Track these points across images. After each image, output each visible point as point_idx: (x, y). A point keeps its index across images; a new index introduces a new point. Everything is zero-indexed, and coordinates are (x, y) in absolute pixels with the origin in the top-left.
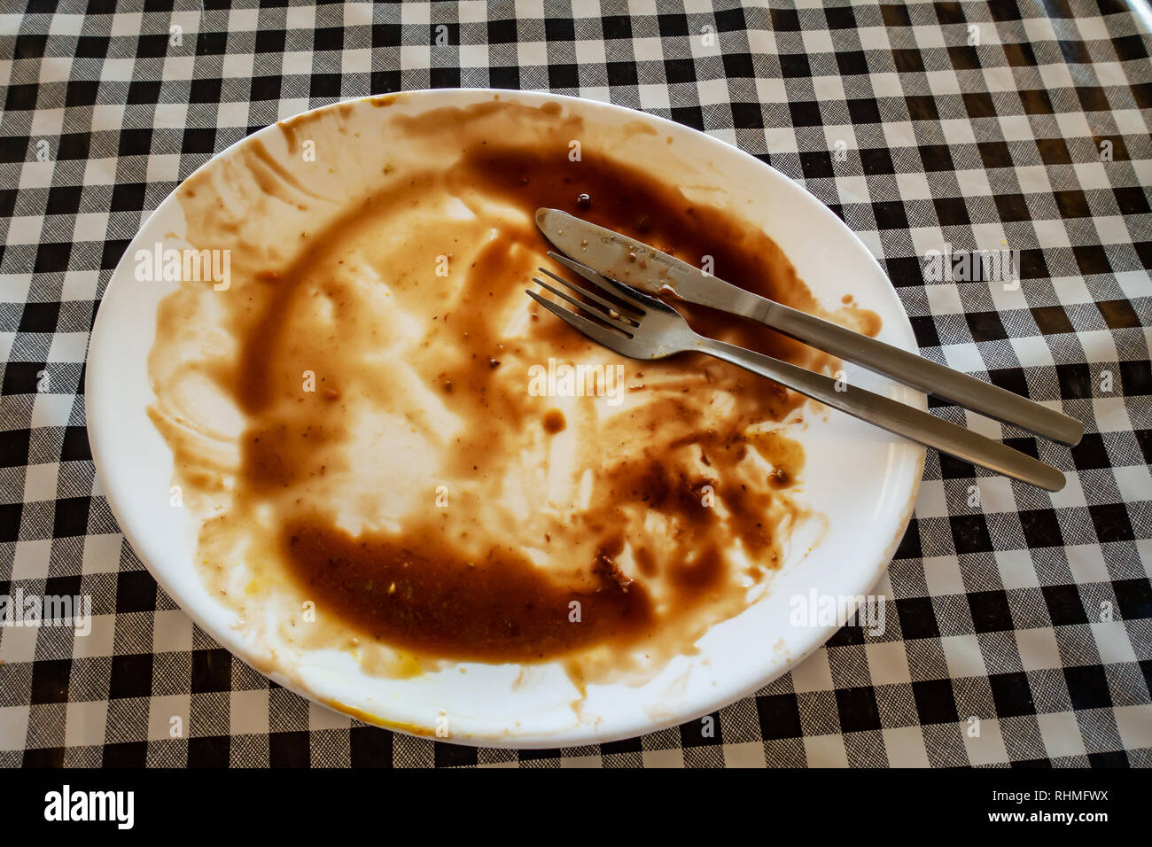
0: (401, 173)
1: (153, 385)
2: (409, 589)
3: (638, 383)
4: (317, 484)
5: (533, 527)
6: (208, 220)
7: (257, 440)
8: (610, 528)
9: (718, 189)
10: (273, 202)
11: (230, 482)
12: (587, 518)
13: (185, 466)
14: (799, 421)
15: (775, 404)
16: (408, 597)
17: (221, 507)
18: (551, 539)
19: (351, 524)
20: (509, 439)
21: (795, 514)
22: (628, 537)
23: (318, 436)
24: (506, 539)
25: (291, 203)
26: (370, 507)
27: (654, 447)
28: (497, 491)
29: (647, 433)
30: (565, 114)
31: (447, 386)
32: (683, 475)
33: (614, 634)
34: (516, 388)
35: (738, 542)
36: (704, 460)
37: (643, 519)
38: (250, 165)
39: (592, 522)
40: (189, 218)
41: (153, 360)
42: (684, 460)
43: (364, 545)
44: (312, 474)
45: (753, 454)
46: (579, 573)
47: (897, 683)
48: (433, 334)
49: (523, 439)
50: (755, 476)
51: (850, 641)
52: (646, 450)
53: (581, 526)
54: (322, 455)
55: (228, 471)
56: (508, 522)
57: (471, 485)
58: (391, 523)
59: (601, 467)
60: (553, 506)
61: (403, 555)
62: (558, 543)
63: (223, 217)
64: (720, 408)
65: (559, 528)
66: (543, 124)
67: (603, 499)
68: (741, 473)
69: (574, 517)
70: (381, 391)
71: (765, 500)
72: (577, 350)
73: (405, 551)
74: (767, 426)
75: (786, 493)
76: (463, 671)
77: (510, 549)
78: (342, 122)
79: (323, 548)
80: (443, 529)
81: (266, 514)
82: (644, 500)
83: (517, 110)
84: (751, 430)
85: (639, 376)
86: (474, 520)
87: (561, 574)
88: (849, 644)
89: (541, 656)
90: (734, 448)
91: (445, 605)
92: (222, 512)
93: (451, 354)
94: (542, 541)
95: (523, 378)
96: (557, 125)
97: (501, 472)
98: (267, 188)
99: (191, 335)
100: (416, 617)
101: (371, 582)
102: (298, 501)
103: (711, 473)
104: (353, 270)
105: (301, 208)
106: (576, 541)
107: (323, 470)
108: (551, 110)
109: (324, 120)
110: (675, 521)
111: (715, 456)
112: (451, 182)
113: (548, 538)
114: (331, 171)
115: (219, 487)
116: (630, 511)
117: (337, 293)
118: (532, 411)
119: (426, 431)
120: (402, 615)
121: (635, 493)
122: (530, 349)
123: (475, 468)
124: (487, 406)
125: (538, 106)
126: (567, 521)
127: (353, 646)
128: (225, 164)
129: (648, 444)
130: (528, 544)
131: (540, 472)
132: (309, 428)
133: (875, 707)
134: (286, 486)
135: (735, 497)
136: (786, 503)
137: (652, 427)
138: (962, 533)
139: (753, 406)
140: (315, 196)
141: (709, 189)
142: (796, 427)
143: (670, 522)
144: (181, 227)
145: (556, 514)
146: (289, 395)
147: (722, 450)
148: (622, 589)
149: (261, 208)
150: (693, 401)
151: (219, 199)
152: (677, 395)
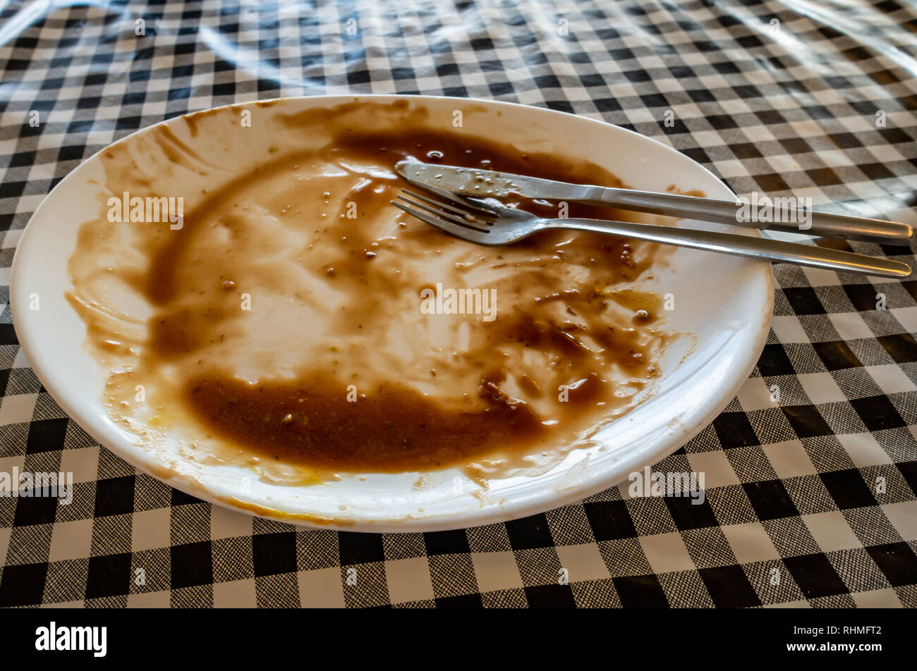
0: (283, 152)
1: (71, 279)
2: (305, 418)
3: (500, 262)
4: (217, 349)
5: (419, 366)
6: (124, 175)
7: (163, 322)
8: (491, 364)
9: (544, 140)
10: (178, 169)
11: (137, 350)
12: (467, 357)
13: (97, 336)
14: (650, 278)
15: (626, 270)
16: (305, 424)
17: (128, 366)
18: (437, 374)
19: (248, 375)
20: (388, 304)
21: (664, 339)
22: (510, 370)
23: (216, 315)
24: (394, 377)
25: (193, 170)
26: (266, 361)
27: (522, 304)
28: (381, 342)
29: (514, 295)
30: (412, 107)
31: (330, 274)
32: (552, 322)
33: (508, 443)
34: (391, 271)
35: (615, 367)
36: (569, 311)
37: (521, 355)
38: (159, 142)
39: (473, 360)
40: (109, 172)
41: (73, 263)
42: (552, 312)
43: (261, 389)
44: (212, 342)
45: (613, 306)
46: (466, 399)
47: (803, 475)
48: (315, 242)
49: (401, 304)
50: (621, 320)
51: (745, 443)
52: (515, 307)
53: (463, 363)
54: (221, 328)
55: (137, 343)
56: (395, 364)
57: (357, 340)
58: (286, 371)
59: (475, 320)
60: (435, 350)
61: (299, 393)
62: (443, 377)
63: (137, 175)
64: (577, 276)
65: (443, 366)
66: (396, 115)
67: (481, 342)
68: (605, 319)
69: (456, 358)
70: (271, 281)
71: (634, 335)
72: (442, 244)
73: (300, 391)
74: (622, 287)
75: (651, 327)
76: (362, 480)
77: (399, 384)
78: (233, 117)
79: (223, 394)
80: (334, 372)
81: (170, 373)
82: (520, 341)
83: (373, 106)
84: (608, 290)
85: (500, 258)
86: (363, 364)
87: (449, 400)
88: (746, 446)
89: (439, 464)
90: (595, 303)
91: (340, 429)
92: (129, 369)
93: (332, 253)
94: (428, 376)
95: (396, 264)
96: (406, 115)
97: (384, 328)
98: (174, 158)
99: (107, 251)
100: (312, 439)
101: (269, 415)
102: (200, 362)
103: (579, 321)
104: (246, 209)
105: (202, 174)
106: (460, 374)
107: (222, 338)
108: (401, 105)
109: (219, 116)
110: (551, 356)
111: (579, 309)
112: (325, 155)
113: (433, 374)
114: (226, 150)
115: (127, 353)
116: (507, 351)
117: (233, 224)
118: (407, 285)
119: (313, 304)
120: (300, 439)
121: (510, 337)
122: (401, 246)
123: (360, 326)
124: (367, 284)
125: (390, 103)
126: (450, 360)
127: (253, 464)
128: (140, 139)
129: (517, 302)
130: (416, 379)
131: (420, 327)
132: (210, 310)
133: (788, 497)
134: (188, 351)
135: (605, 337)
136: (653, 334)
137: (518, 290)
138: (829, 355)
139: (606, 274)
140: (214, 166)
141: (537, 141)
142: (649, 283)
143: (547, 357)
144: (101, 177)
145: (440, 356)
146: (192, 290)
147: (585, 304)
148: (510, 408)
149: (168, 172)
150: (551, 272)
151: (133, 163)
152: (537, 269)
